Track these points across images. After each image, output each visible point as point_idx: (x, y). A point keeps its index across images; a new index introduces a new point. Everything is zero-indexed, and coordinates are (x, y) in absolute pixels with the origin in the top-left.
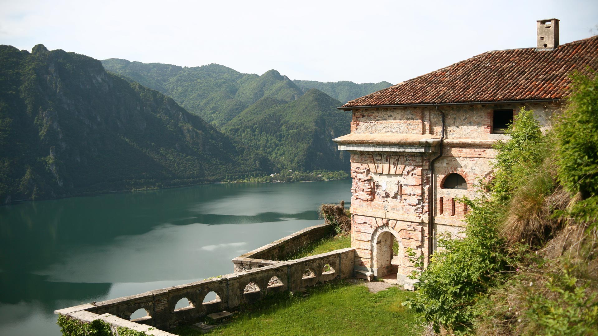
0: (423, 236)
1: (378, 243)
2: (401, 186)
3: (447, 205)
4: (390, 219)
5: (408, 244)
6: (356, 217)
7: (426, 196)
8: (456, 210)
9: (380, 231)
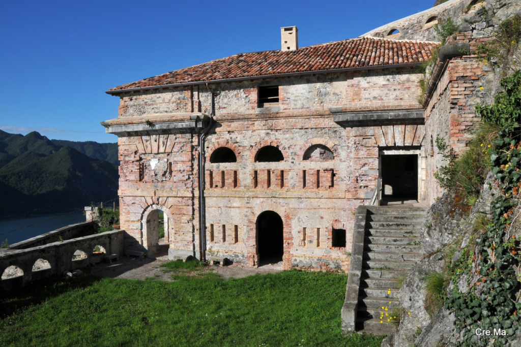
0: (193, 210)
1: (148, 222)
2: (171, 164)
3: (217, 179)
4: (159, 197)
5: (179, 219)
6: (125, 198)
7: (195, 171)
8: (226, 181)
9: (150, 209)
